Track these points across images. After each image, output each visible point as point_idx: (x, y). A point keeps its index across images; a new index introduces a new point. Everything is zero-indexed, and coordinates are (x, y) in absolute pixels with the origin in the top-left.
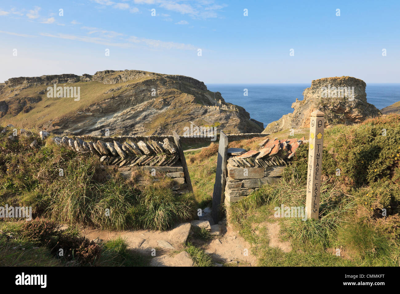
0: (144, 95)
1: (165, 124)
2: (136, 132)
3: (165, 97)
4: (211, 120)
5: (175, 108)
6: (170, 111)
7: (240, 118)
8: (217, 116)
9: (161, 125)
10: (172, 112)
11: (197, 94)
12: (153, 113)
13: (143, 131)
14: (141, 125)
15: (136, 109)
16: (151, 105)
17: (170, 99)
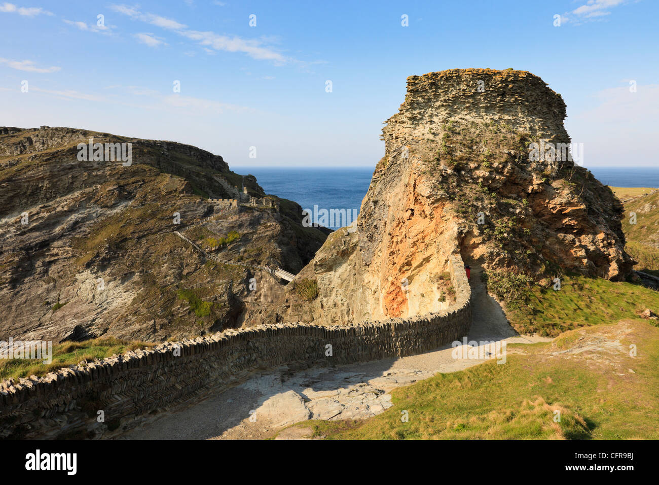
0: (73, 177)
1: (118, 238)
2: (53, 258)
3: (122, 182)
4: (221, 228)
5: (142, 205)
6: (132, 211)
7: (281, 222)
8: (233, 219)
9: (110, 241)
10: (137, 214)
11: (197, 176)
12: (94, 215)
13: (69, 255)
14: (65, 243)
15: (53, 207)
16: (90, 199)
17: (134, 186)
